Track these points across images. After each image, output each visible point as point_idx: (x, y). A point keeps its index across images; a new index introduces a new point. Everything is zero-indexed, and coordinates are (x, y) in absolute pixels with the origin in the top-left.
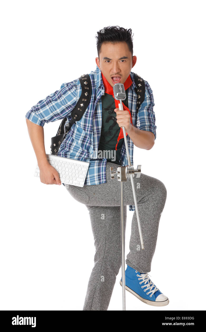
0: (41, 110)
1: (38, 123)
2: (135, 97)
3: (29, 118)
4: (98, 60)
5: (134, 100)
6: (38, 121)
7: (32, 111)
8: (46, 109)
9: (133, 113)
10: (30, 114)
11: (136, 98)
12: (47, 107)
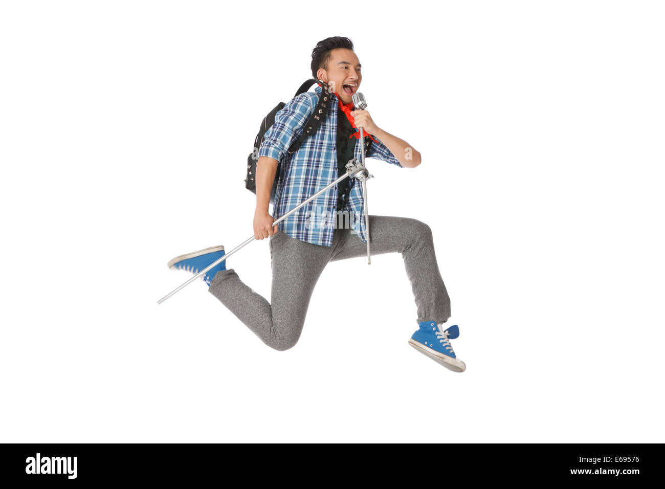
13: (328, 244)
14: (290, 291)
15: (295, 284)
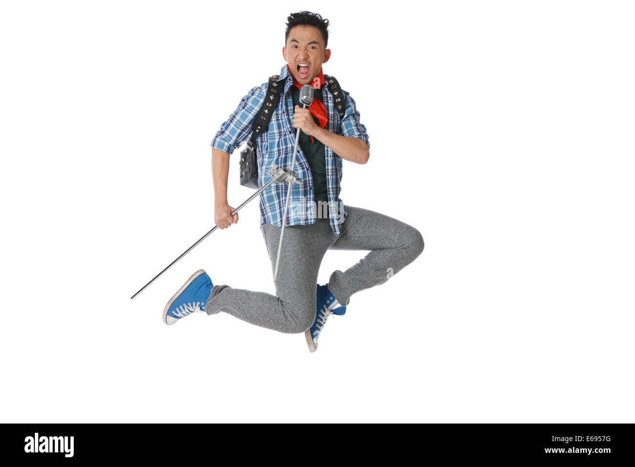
0: (226, 131)
1: (225, 149)
2: (330, 98)
3: (213, 146)
4: (285, 50)
5: (329, 101)
6: (225, 147)
7: (216, 137)
8: (231, 128)
9: (330, 116)
10: (215, 140)
11: (332, 99)
12: (232, 125)
13: (311, 222)
14: (291, 268)
15: (294, 261)
